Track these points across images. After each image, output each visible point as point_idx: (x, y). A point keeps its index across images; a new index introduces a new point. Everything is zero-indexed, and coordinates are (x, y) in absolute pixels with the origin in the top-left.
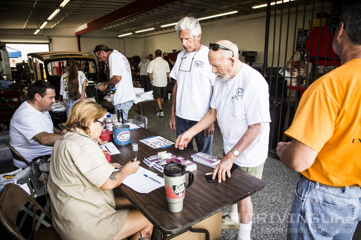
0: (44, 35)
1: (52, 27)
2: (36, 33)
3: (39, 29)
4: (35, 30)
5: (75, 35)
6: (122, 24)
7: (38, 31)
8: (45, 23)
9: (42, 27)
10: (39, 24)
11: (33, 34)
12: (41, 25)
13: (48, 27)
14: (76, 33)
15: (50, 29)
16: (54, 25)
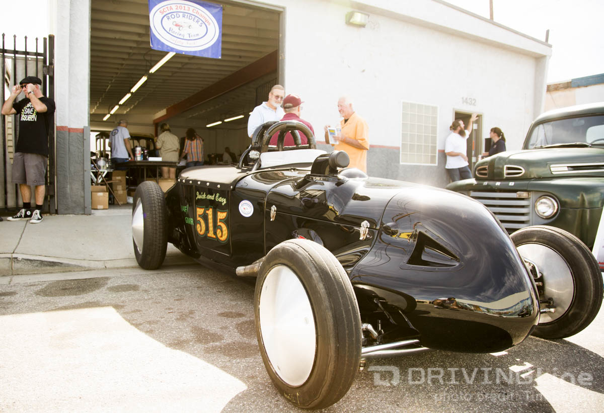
0: (114, 122)
1: (125, 112)
2: (105, 119)
3: (109, 113)
4: (105, 115)
5: (152, 123)
6: (208, 110)
7: (108, 116)
8: (117, 107)
9: (113, 112)
10: (111, 108)
11: (101, 120)
12: (112, 109)
13: (120, 112)
14: (154, 121)
15: (122, 115)
16: (128, 110)
